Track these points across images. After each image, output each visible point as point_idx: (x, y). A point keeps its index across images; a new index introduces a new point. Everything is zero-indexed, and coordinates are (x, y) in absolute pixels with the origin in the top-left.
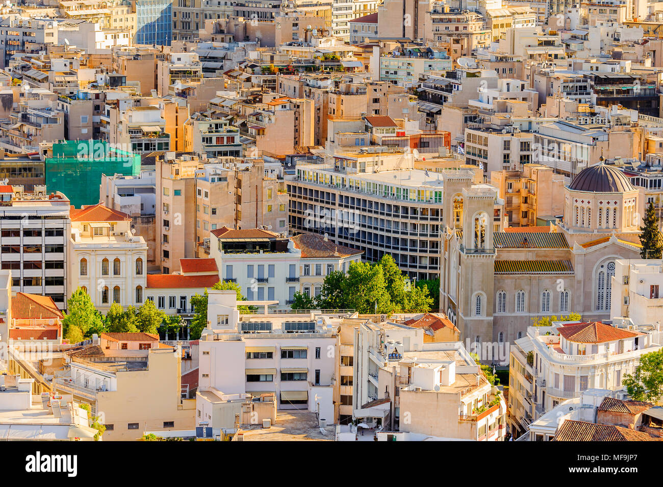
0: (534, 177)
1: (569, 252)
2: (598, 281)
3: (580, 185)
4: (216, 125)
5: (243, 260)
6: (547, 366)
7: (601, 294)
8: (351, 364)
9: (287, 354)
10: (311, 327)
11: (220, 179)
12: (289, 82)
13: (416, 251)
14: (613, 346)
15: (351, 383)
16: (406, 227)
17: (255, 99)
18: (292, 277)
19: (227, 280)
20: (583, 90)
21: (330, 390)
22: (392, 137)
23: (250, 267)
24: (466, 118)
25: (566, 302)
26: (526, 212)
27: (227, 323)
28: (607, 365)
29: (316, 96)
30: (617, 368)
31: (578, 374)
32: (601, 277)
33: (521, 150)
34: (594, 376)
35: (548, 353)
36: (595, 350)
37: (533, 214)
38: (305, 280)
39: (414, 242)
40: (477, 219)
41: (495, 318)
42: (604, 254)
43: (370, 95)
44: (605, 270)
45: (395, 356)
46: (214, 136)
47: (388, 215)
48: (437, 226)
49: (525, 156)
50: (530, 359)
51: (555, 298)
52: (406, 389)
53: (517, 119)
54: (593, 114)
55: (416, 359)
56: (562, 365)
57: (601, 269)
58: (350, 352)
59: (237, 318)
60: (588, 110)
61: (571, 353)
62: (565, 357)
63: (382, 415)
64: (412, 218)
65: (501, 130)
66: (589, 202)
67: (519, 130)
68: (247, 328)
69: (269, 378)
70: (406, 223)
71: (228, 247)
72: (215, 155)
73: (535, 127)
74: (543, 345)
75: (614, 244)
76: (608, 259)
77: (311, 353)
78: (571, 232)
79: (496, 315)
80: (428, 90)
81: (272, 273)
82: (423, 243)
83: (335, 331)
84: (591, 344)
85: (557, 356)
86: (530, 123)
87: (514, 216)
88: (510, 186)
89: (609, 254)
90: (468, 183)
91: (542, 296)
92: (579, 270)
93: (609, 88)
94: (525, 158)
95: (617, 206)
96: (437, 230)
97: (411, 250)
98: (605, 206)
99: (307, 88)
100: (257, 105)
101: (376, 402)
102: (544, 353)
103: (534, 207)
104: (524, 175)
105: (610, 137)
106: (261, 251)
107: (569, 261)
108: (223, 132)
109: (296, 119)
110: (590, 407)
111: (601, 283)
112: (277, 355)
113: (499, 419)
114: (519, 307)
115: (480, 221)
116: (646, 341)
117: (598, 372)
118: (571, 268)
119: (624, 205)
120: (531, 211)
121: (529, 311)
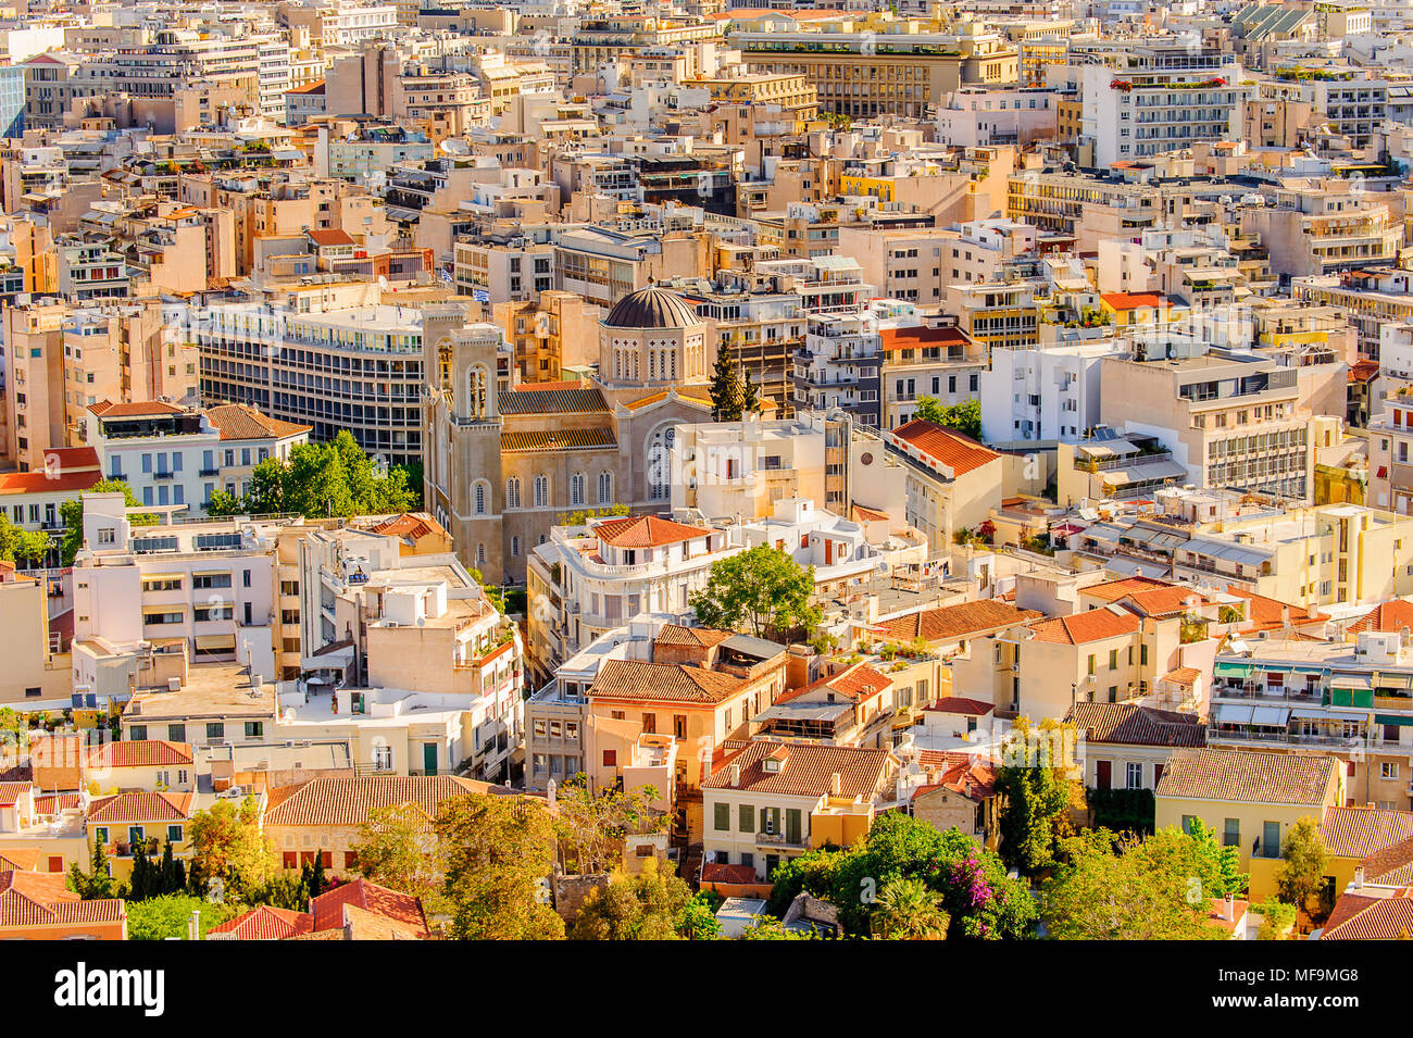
0: (556, 310)
1: (609, 417)
3: (621, 318)
4: (91, 252)
5: (136, 447)
6: (580, 583)
8: (296, 593)
9: (202, 582)
10: (235, 541)
11: (97, 331)
12: (201, 183)
13: (387, 423)
14: (676, 550)
15: (297, 620)
16: (372, 390)
17: (146, 211)
18: (209, 468)
19: (112, 478)
20: (624, 181)
21: (267, 631)
22: (349, 259)
23: (147, 458)
24: (455, 228)
25: (608, 488)
26: (546, 361)
27: (112, 540)
28: (666, 579)
29: (236, 205)
30: (682, 581)
31: (625, 593)
32: (657, 451)
33: (537, 271)
34: (648, 596)
35: (581, 564)
36: (649, 557)
37: (555, 363)
38: (227, 472)
39: (383, 412)
40: (473, 375)
41: (505, 516)
42: (660, 418)
43: (316, 199)
44: (662, 440)
45: (358, 578)
46: (89, 267)
47: (344, 373)
48: (417, 386)
49: (542, 279)
50: (556, 573)
51: (592, 485)
52: (377, 624)
53: (529, 225)
54: (639, 216)
55: (389, 580)
56: (601, 581)
57: (657, 440)
58: (293, 574)
59: (127, 533)
60: (632, 210)
61: (614, 564)
62: (606, 569)
63: (343, 666)
64: (379, 376)
65: (506, 244)
66: (635, 344)
67: (532, 242)
68: (142, 546)
69: (177, 618)
70: (371, 384)
71: (113, 429)
72: (90, 295)
73: (555, 236)
74: (573, 553)
75: (673, 402)
76: (666, 424)
77: (237, 580)
78: (610, 387)
79: (505, 511)
80: (399, 188)
81: (178, 465)
82: (398, 412)
83: (270, 546)
84: (642, 549)
85: (595, 568)
86: (548, 231)
87: (529, 367)
88: (521, 324)
89: (666, 417)
90: (459, 322)
91: (571, 482)
92: (624, 442)
93: (662, 176)
94: (542, 283)
95: (675, 347)
96: (417, 392)
97: (380, 423)
98: (658, 348)
99: (223, 193)
100: (150, 220)
101: (333, 646)
102: (575, 565)
103: (558, 353)
104: (540, 307)
105: (664, 248)
106: (162, 433)
107: (609, 429)
108: (102, 262)
109: (208, 238)
110: (644, 639)
112: (187, 584)
113: (513, 664)
114: (539, 499)
115: (477, 377)
116: (722, 540)
117: (654, 589)
118: (612, 440)
119: (686, 345)
120: (553, 359)
121: (554, 505)
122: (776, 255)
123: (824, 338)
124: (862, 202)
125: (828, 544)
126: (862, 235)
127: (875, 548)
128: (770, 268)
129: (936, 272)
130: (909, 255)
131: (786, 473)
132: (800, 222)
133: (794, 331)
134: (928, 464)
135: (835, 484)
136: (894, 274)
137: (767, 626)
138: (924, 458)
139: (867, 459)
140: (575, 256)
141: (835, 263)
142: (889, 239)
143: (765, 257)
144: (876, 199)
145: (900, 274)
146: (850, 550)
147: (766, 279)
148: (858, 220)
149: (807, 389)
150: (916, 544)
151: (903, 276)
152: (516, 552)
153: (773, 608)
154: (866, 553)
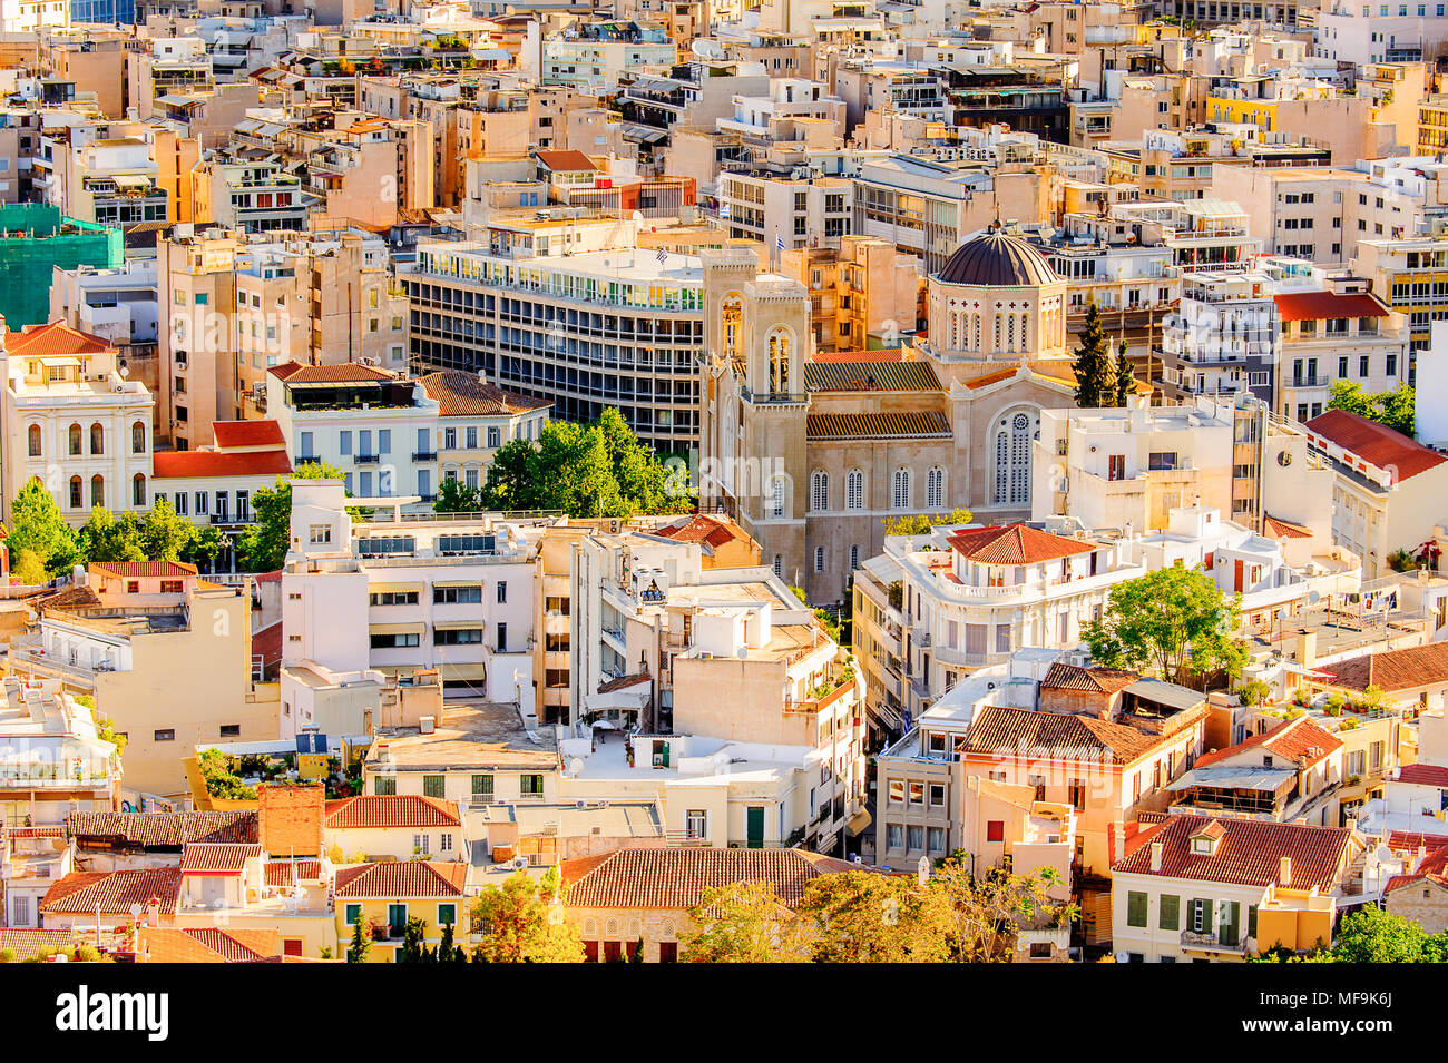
0: (861, 260)
1: (942, 398)
2: (996, 450)
3: (959, 273)
4: (257, 172)
5: (332, 422)
6: (933, 608)
7: (1002, 473)
8: (566, 611)
9: (443, 595)
10: (486, 544)
11: (281, 273)
12: (381, 90)
13: (649, 399)
14: (1054, 568)
15: (566, 647)
16: (630, 356)
17: (320, 121)
18: (424, 451)
19: (300, 461)
20: (928, 97)
21: (527, 660)
22: (587, 189)
23: (345, 435)
24: (719, 152)
25: (939, 489)
26: (847, 325)
27: (328, 539)
28: (1043, 605)
29: (433, 115)
30: (1062, 609)
31: (992, 624)
32: (1002, 442)
33: (828, 210)
34: (1021, 625)
35: (935, 585)
36: (1020, 578)
37: (859, 327)
38: (447, 457)
39: (644, 384)
40: (773, 339)
41: (810, 521)
42: (1006, 400)
43: (535, 111)
44: (1009, 429)
45: (653, 595)
46: (254, 192)
47: (595, 333)
48: (688, 353)
49: (834, 220)
50: (896, 596)
51: (918, 484)
52: (684, 655)
53: (816, 151)
54: (954, 142)
55: (697, 599)
56: (962, 606)
57: (1002, 428)
58: (563, 588)
59: (348, 533)
60: (945, 135)
61: (976, 583)
62: (968, 592)
63: (638, 705)
64: (640, 338)
65: (789, 174)
66: (976, 305)
67: (820, 174)
68: (369, 548)
69: (411, 641)
70: (630, 349)
71: (303, 399)
72: (255, 227)
73: (850, 167)
74: (921, 570)
75: (1025, 380)
76: (1015, 408)
77: (489, 594)
78: (944, 360)
79: (809, 515)
80: (637, 100)
81: (385, 445)
82: (663, 385)
83: (532, 551)
84: (1013, 566)
85: (950, 588)
86: (841, 160)
87: (825, 332)
88: (817, 277)
89: (1015, 399)
90: (749, 272)
91: (893, 479)
92: (961, 429)
93: (976, 93)
94: (834, 225)
95: (1028, 311)
96: (688, 360)
97: (640, 399)
98: (1006, 311)
99: (415, 101)
100: (326, 133)
101: (620, 681)
102: (926, 584)
103: (863, 316)
104: (841, 256)
105: (997, 183)
106: (366, 405)
107: (942, 414)
108: (270, 185)
109: (401, 158)
110: (1026, 682)
111: (1002, 453)
112: (426, 598)
113: (854, 708)
114: (852, 499)
115: (778, 342)
116: (1110, 555)
117: (1028, 618)
118: (946, 427)
119: (1042, 309)
120: (856, 322)
121: (871, 508)
122: (1135, 196)
123: (1204, 304)
124: (1237, 131)
125: (1239, 566)
126: (1243, 174)
127: (1297, 572)
128: (1131, 212)
129: (1337, 223)
130: (1304, 200)
131: (1184, 475)
132: (1160, 155)
133: (1164, 293)
134: (1355, 467)
135: (1245, 489)
136: (1283, 224)
137: (1179, 669)
138: (1350, 460)
139: (1282, 459)
140: (881, 193)
141: (1211, 209)
142: (1279, 179)
143: (1122, 197)
144: (1255, 128)
145: (1291, 224)
146: (1265, 572)
147: (1128, 227)
148: (1234, 154)
149: (1181, 368)
150: (1346, 568)
151: (1295, 226)
152: (820, 567)
153: (1188, 645)
154: (1287, 579)
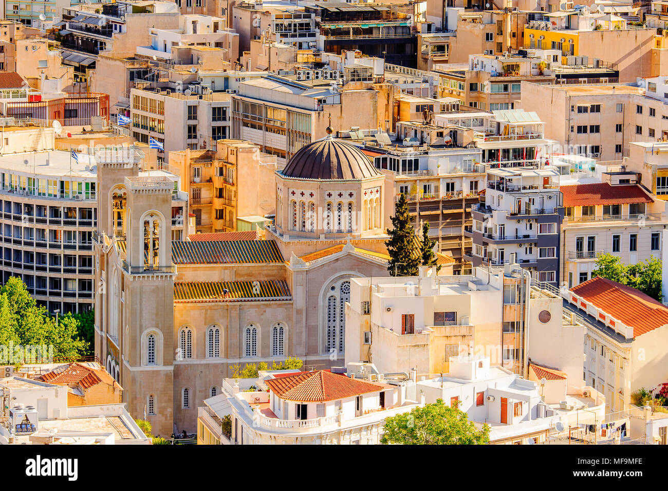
0: (232, 159)
1: (284, 269)
2: (327, 310)
3: (298, 169)
6: (251, 436)
7: (332, 329)
13: (59, 270)
14: (349, 405)
16: (43, 236)
20: (304, 30)
22: (22, 103)
24: (132, 74)
25: (281, 341)
26: (221, 211)
28: (339, 434)
30: (355, 436)
32: (332, 304)
33: (214, 119)
35: (252, 418)
36: (321, 412)
37: (231, 213)
39: (55, 259)
40: (147, 223)
41: (176, 367)
42: (335, 270)
44: (337, 293)
45: (25, 427)
47: (16, 218)
48: (90, 233)
49: (219, 128)
50: (227, 426)
51: (265, 337)
53: (207, 73)
54: (319, 65)
55: (56, 431)
56: (273, 435)
57: (332, 293)
60: (312, 59)
61: (286, 417)
62: (277, 424)
64: (51, 222)
65: (183, 91)
66: (312, 195)
67: (209, 90)
70: (43, 230)
73: (233, 85)
74: (244, 406)
75: (349, 255)
76: (342, 277)
78: (286, 239)
79: (176, 362)
80: (76, 32)
82: (69, 260)
84: (315, 404)
85: (265, 421)
86: (227, 79)
87: (204, 217)
88: (197, 173)
89: (342, 270)
91: (244, 334)
92: (298, 294)
93: (343, 26)
94: (219, 132)
95: (353, 199)
96: (90, 239)
97: (51, 270)
102: (247, 418)
103: (233, 203)
104: (217, 156)
105: (343, 98)
107: (284, 281)
111: (332, 313)
114: (211, 350)
115: (151, 225)
116: (395, 396)
118: (287, 291)
119: (364, 198)
120: (229, 209)
121: (227, 357)
122: (456, 108)
123: (504, 194)
124: (544, 55)
125: (504, 402)
126: (544, 89)
127: (551, 407)
128: (451, 121)
129: (619, 128)
130: (592, 111)
131: (463, 330)
132: (481, 75)
133: (474, 185)
134: (607, 323)
135: (512, 342)
136: (576, 129)
138: (604, 317)
139: (545, 317)
140: (253, 105)
141: (515, 117)
142: (572, 94)
143: (445, 109)
144: (558, 53)
145: (582, 129)
146: (526, 409)
147: (446, 132)
148: (541, 74)
149: (486, 244)
150: (593, 404)
151: (585, 131)
152: (186, 404)
154: (542, 413)
